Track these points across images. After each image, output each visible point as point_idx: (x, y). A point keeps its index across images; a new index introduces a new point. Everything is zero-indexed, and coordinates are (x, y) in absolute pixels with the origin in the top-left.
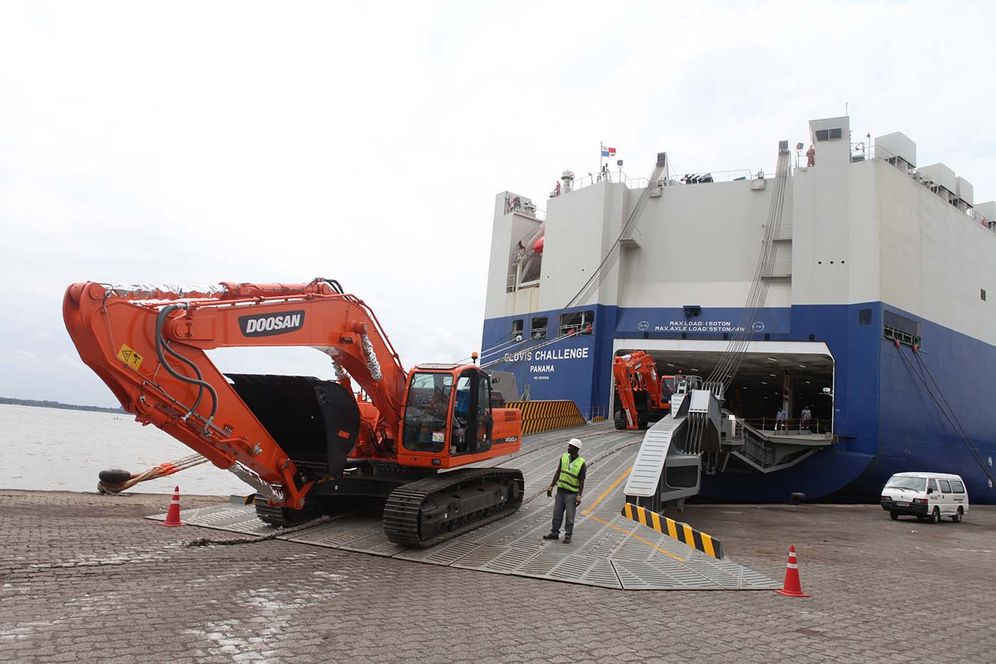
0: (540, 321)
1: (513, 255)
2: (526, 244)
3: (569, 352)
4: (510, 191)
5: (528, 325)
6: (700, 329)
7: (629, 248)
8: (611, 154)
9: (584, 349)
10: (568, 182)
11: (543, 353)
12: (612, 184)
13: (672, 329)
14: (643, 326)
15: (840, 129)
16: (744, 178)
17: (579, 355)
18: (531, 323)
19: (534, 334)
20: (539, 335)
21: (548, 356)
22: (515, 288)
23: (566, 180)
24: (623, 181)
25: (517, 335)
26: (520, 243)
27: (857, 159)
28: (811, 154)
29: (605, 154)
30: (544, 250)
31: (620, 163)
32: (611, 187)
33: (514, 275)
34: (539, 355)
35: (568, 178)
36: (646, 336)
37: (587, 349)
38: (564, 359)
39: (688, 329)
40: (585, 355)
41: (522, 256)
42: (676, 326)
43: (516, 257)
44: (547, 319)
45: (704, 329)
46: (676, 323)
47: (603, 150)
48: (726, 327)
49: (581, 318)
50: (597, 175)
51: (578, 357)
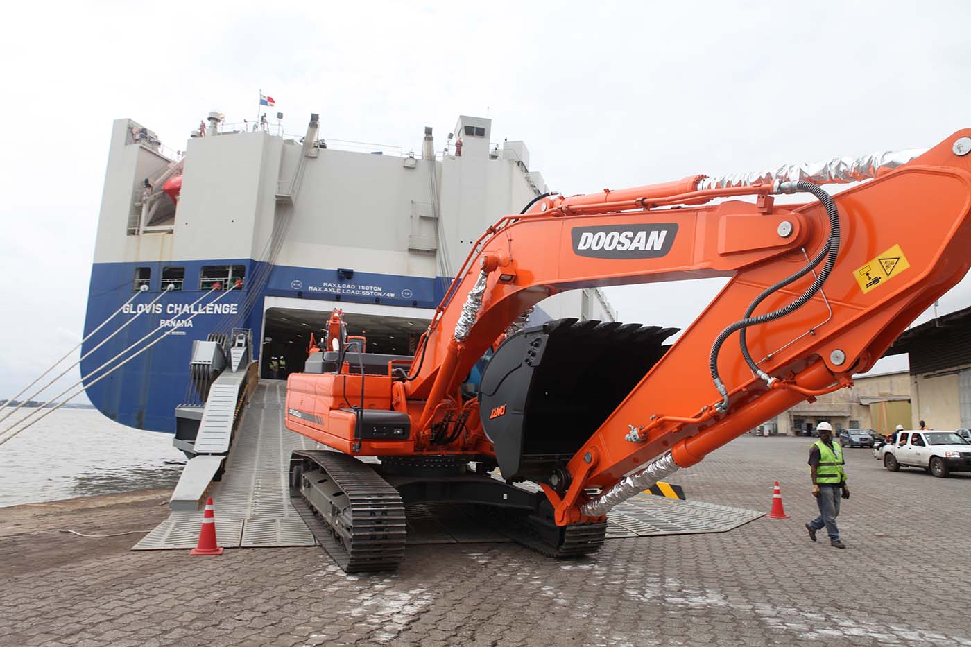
0: (174, 272)
1: (137, 193)
2: (155, 183)
3: (213, 307)
4: (133, 119)
5: (157, 276)
6: (353, 292)
7: (284, 204)
8: (269, 103)
9: (232, 305)
10: (215, 124)
11: (178, 307)
12: (269, 135)
13: (326, 290)
14: (297, 285)
15: (484, 129)
16: (381, 153)
17: (226, 311)
18: (162, 273)
19: (165, 285)
20: (171, 286)
21: (184, 310)
22: (139, 230)
23: (214, 121)
24: (280, 134)
25: (141, 284)
26: (147, 181)
27: (494, 157)
28: (459, 145)
29: (263, 103)
30: (180, 192)
31: (280, 116)
32: (268, 138)
33: (138, 216)
34: (172, 309)
35: (215, 119)
36: (300, 295)
37: (236, 305)
38: (206, 314)
39: (341, 291)
40: (234, 311)
41: (149, 196)
42: (330, 287)
43: (142, 197)
44: (184, 269)
45: (357, 292)
46: (330, 285)
47: (262, 98)
48: (378, 292)
49: (228, 271)
50: (253, 124)
51: (224, 312)
